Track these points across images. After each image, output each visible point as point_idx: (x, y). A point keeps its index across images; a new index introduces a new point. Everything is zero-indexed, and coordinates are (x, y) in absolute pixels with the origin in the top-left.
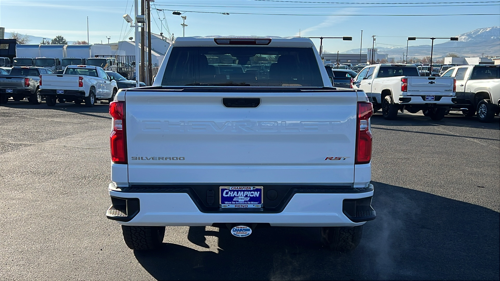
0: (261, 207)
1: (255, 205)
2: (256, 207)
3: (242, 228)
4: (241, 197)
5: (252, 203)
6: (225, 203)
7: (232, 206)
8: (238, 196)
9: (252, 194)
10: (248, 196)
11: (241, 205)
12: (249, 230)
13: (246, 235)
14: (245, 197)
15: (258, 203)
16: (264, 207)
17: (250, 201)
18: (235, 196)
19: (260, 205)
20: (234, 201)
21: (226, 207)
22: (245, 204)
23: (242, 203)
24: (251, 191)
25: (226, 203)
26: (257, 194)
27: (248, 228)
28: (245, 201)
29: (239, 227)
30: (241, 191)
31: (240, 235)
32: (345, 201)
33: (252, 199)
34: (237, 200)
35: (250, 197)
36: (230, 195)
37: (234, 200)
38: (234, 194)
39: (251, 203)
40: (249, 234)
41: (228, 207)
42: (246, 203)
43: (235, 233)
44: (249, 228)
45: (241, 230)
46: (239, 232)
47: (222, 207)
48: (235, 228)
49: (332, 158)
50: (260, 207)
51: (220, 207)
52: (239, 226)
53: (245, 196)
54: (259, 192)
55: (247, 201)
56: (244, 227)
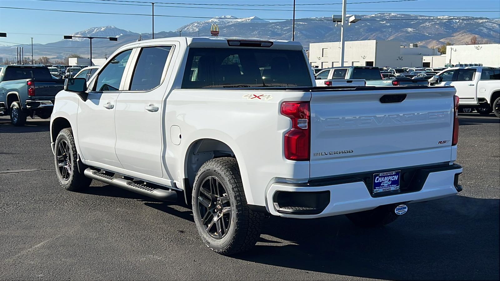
0: (399, 189)
1: (395, 187)
2: (396, 189)
3: (401, 206)
4: (386, 181)
5: (393, 185)
6: (376, 189)
7: (381, 190)
8: (384, 181)
9: (393, 178)
12: (405, 208)
13: (404, 212)
14: (388, 181)
15: (397, 186)
16: (401, 188)
17: (391, 184)
19: (398, 187)
20: (382, 186)
21: (377, 192)
23: (386, 187)
24: (393, 175)
25: (376, 188)
26: (396, 178)
28: (388, 185)
29: (399, 207)
30: (386, 176)
31: (400, 213)
32: (456, 175)
33: (394, 183)
35: (392, 181)
36: (380, 180)
38: (382, 180)
40: (406, 211)
41: (379, 191)
42: (389, 186)
43: (397, 212)
44: (405, 206)
45: (401, 209)
46: (400, 211)
47: (375, 192)
48: (398, 207)
49: (442, 142)
50: (398, 189)
51: (373, 192)
53: (388, 180)
54: (398, 176)
55: (389, 185)
56: (403, 206)
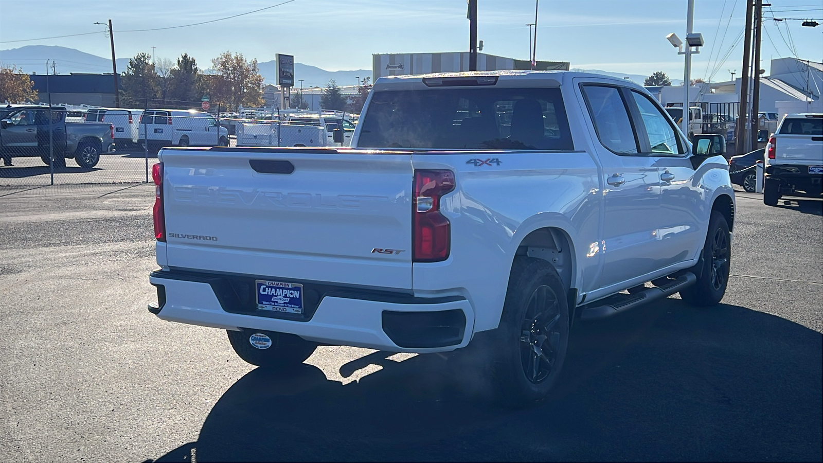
0: (302, 314)
1: (295, 309)
2: (296, 312)
3: (261, 336)
4: (280, 296)
6: (262, 304)
7: (270, 308)
8: (276, 295)
9: (292, 294)
10: (288, 296)
11: (279, 307)
12: (268, 341)
13: (265, 347)
14: (284, 297)
15: (299, 308)
16: (305, 313)
17: (290, 303)
18: (273, 294)
19: (300, 310)
20: (273, 302)
21: (263, 309)
22: (284, 306)
23: (281, 305)
24: (290, 289)
25: (264, 303)
26: (296, 294)
27: (267, 337)
28: (284, 303)
29: (257, 336)
30: (280, 288)
31: (259, 346)
32: (385, 313)
33: (293, 301)
34: (275, 300)
35: (289, 297)
36: (268, 292)
37: (272, 300)
38: (272, 292)
39: (291, 307)
40: (268, 346)
41: (265, 309)
42: (286, 305)
43: (254, 343)
44: (269, 338)
45: (260, 340)
46: (257, 342)
47: (259, 308)
48: (254, 335)
49: (381, 250)
50: (300, 313)
51: (257, 308)
52: (258, 334)
53: (284, 295)
54: (299, 292)
55: (286, 303)
56: (263, 336)
